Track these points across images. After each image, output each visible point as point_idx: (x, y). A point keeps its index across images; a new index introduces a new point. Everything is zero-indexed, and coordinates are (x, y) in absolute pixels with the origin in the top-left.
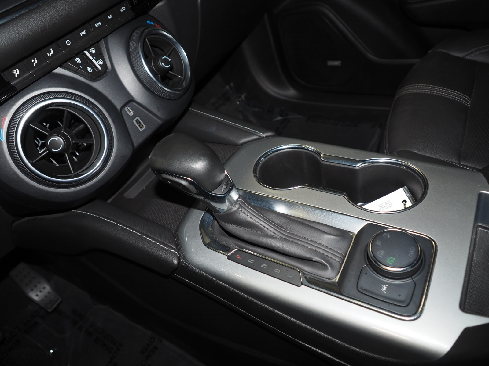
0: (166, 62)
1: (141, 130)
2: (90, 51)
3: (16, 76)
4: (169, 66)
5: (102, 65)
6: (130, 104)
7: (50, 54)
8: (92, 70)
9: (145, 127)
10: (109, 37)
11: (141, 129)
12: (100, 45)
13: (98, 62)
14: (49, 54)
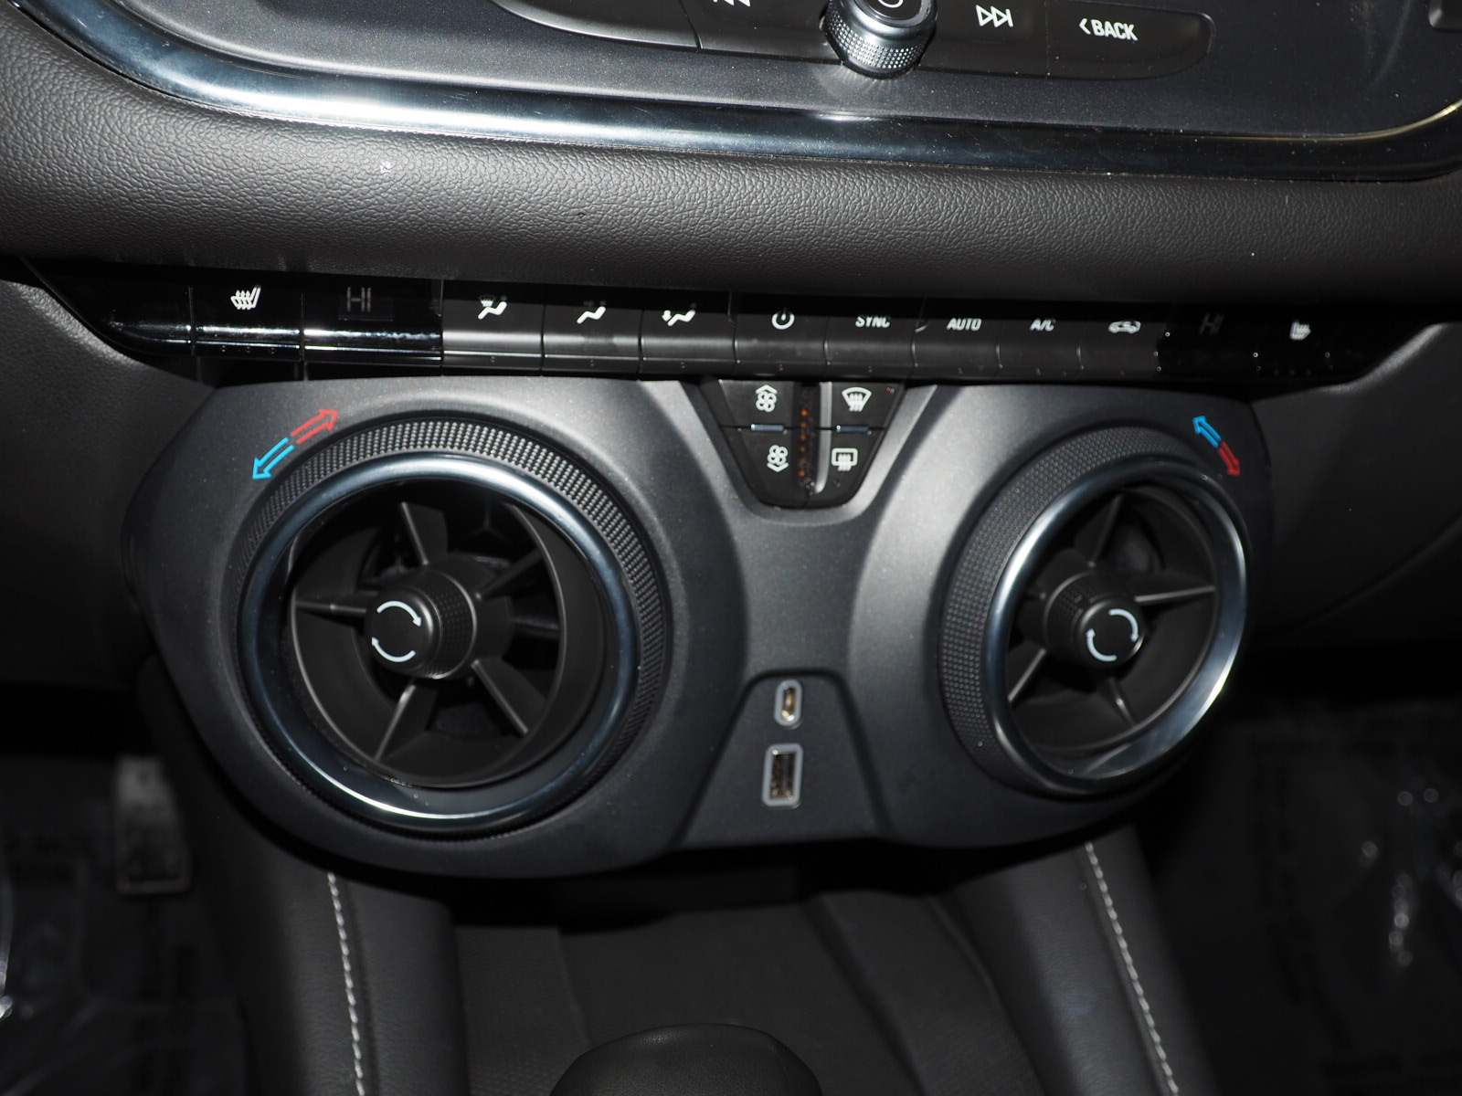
0: (1112, 634)
1: (769, 800)
2: (845, 393)
3: (481, 316)
4: (1112, 658)
5: (845, 473)
6: (811, 681)
7: (678, 317)
8: (786, 465)
9: (792, 800)
10: (968, 392)
11: (772, 797)
12: (907, 397)
13: (838, 454)
14: (672, 315)
